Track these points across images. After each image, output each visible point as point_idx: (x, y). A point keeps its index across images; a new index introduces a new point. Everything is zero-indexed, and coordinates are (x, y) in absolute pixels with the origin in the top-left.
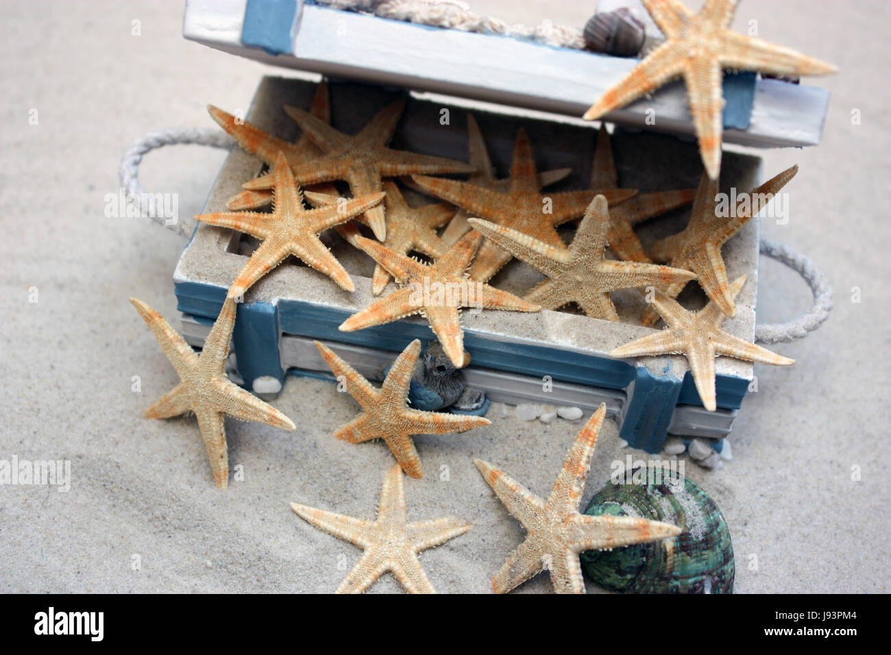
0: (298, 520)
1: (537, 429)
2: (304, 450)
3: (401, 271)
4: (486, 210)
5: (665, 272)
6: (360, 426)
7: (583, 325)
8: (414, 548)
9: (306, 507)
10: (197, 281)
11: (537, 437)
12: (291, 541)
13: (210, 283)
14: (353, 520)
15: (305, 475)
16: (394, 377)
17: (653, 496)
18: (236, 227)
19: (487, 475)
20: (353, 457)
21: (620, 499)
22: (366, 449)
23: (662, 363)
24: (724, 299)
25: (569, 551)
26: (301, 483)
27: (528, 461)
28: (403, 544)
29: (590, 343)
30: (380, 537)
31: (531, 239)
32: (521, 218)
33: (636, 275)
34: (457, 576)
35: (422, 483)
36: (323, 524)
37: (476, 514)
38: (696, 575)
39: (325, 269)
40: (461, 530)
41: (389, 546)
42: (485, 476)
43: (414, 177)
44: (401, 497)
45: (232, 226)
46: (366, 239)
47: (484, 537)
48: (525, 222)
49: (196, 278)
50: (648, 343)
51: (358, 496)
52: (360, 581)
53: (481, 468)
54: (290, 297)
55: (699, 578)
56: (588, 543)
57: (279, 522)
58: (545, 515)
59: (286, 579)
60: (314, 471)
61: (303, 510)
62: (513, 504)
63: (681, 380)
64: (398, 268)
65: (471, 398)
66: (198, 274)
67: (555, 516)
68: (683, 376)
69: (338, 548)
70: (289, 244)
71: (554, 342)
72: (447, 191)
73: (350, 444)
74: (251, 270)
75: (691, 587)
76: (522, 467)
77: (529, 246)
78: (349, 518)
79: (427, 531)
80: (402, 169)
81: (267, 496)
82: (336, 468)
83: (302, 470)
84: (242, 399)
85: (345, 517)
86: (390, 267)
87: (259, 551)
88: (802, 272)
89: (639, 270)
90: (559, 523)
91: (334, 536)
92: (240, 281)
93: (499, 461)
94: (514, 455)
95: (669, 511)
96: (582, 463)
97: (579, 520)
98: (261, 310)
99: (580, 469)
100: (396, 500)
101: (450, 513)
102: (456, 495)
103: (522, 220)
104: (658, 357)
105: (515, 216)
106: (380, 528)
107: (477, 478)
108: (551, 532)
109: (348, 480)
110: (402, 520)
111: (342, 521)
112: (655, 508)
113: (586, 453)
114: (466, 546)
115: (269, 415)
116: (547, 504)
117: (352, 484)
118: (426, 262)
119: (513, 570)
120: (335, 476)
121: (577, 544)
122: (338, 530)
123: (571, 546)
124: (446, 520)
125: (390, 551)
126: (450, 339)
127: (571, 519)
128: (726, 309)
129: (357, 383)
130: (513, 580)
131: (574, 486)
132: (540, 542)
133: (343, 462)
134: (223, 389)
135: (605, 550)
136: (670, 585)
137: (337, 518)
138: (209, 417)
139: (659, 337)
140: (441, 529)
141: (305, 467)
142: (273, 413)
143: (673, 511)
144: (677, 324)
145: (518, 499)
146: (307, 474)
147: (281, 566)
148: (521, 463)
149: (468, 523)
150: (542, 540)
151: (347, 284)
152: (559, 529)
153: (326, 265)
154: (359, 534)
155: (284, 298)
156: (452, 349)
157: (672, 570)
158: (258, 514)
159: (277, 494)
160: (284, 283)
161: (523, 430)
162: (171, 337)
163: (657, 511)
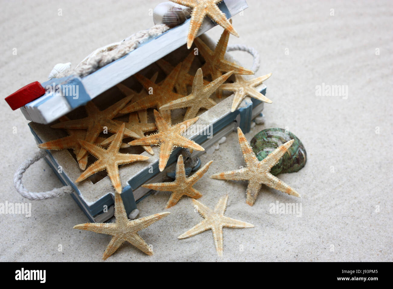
0: (184, 240)
1: (218, 153)
2: (163, 221)
3: (155, 141)
4: (151, 104)
5: (224, 77)
6: (175, 198)
7: (214, 111)
8: (222, 215)
9: (183, 235)
10: (98, 200)
11: (220, 155)
12: (190, 247)
13: (102, 197)
14: (199, 224)
15: (171, 227)
16: (180, 173)
17: (269, 140)
18: (93, 173)
19: (219, 177)
20: (180, 208)
21: (261, 149)
22: (180, 203)
23: (244, 103)
24: (245, 71)
25: (267, 174)
26: (173, 230)
27: (224, 164)
28: (219, 217)
29: (221, 114)
30: (212, 221)
31: (180, 99)
32: (163, 97)
33: (216, 84)
34: (238, 211)
35: (204, 197)
36: (193, 234)
37: (226, 191)
38: (297, 150)
39: (135, 160)
40: (227, 198)
41: (217, 221)
42: (219, 178)
43: (120, 112)
44: (203, 206)
45: (91, 174)
46: (132, 141)
47: (234, 194)
48: (165, 98)
49: (97, 200)
50: (236, 100)
51: (193, 217)
52: (220, 237)
53: (215, 177)
54: (130, 178)
55: (298, 150)
56: (271, 166)
57: (180, 246)
58: (251, 171)
59: (201, 257)
60: (173, 223)
61: (183, 236)
62: (236, 177)
63: (252, 103)
64: (152, 141)
65: (195, 161)
66: (96, 198)
67: (254, 168)
68: (251, 101)
69: (203, 236)
70: (116, 163)
71: (212, 122)
72: (135, 108)
73: (174, 206)
74: (115, 180)
75: (298, 154)
76: (223, 167)
77: (181, 102)
78: (198, 225)
79: (220, 207)
80: (115, 113)
81: (168, 243)
82: (178, 216)
83: (169, 227)
84: (144, 221)
85: (196, 226)
86: (150, 143)
87: (185, 259)
88: (240, 49)
89: (216, 83)
90: (257, 169)
91: (199, 234)
92: (117, 186)
93: (216, 171)
94: (218, 166)
95: (277, 140)
96: (249, 148)
97: (263, 163)
98: (127, 189)
99: (250, 150)
100: (204, 208)
101: (220, 197)
102: (216, 191)
103: (164, 97)
104: (241, 102)
105: (161, 98)
106: (209, 219)
107: (217, 181)
108: (257, 173)
109: (185, 216)
110: (211, 211)
111: (197, 228)
112: (273, 143)
113: (247, 144)
114: (232, 201)
115: (157, 217)
116: (249, 168)
117: (187, 216)
118: (156, 133)
119: (252, 194)
120: (180, 219)
121: (268, 170)
122: (199, 231)
123: (266, 172)
124: (221, 200)
125: (218, 222)
126: (193, 146)
127: (260, 165)
128: (249, 73)
129: (166, 185)
130: (254, 197)
131: (253, 156)
132: (255, 179)
133: (179, 212)
134: (133, 224)
135: (277, 164)
136: (293, 159)
137: (194, 228)
138: (134, 237)
139: (237, 96)
140: (223, 203)
141: (169, 225)
142: (158, 215)
143: (277, 139)
144: (236, 89)
145: (237, 175)
146: (172, 226)
147: (195, 256)
148: (222, 166)
149: (227, 195)
150: (256, 178)
151: (145, 158)
152: (259, 171)
153: (134, 158)
154: (205, 226)
155: (129, 180)
156: (196, 148)
157: (291, 154)
158: (171, 250)
159: (169, 240)
160: (125, 175)
161: (214, 157)
162: (99, 226)
163: (274, 143)
